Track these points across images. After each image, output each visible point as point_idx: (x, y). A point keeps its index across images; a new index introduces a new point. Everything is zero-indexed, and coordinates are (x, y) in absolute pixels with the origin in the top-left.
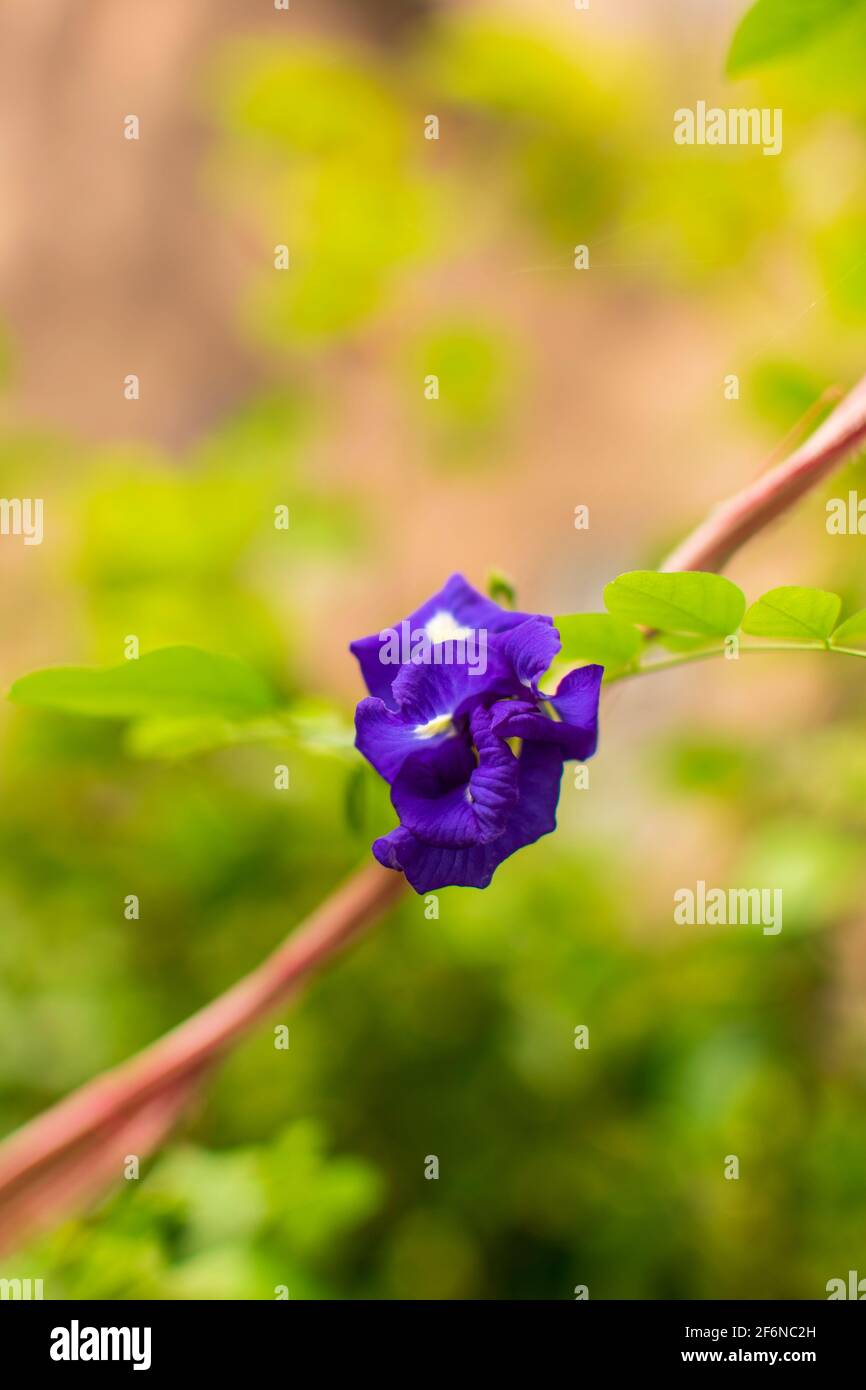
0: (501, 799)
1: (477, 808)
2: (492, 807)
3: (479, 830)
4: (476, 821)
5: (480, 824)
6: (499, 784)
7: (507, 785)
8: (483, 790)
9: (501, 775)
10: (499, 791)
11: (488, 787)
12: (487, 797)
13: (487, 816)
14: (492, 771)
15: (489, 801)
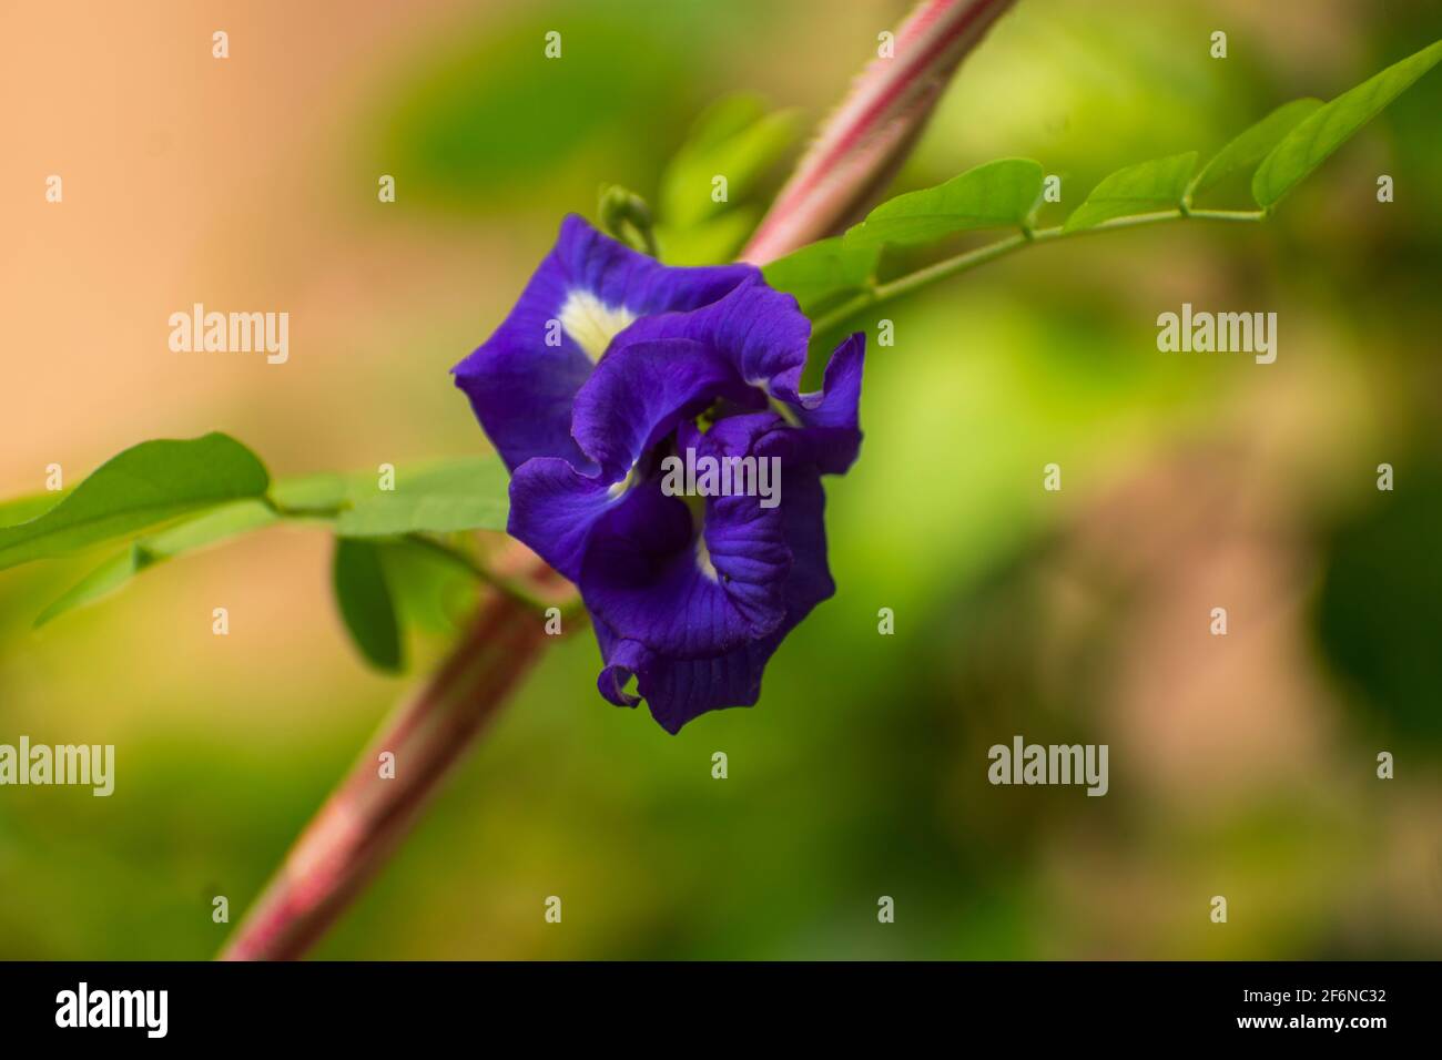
0: (769, 568)
1: (735, 588)
2: (762, 582)
3: (748, 620)
4: (737, 609)
5: (747, 612)
6: (761, 545)
7: (774, 545)
8: (739, 560)
9: (761, 532)
10: (765, 556)
11: (746, 554)
12: (751, 569)
13: (755, 597)
14: (746, 529)
15: (755, 575)
